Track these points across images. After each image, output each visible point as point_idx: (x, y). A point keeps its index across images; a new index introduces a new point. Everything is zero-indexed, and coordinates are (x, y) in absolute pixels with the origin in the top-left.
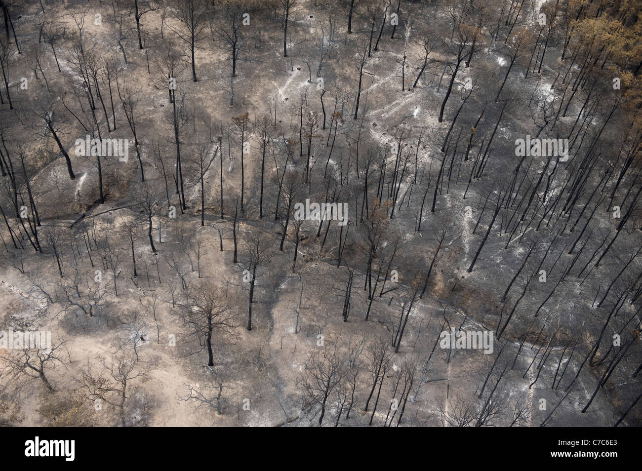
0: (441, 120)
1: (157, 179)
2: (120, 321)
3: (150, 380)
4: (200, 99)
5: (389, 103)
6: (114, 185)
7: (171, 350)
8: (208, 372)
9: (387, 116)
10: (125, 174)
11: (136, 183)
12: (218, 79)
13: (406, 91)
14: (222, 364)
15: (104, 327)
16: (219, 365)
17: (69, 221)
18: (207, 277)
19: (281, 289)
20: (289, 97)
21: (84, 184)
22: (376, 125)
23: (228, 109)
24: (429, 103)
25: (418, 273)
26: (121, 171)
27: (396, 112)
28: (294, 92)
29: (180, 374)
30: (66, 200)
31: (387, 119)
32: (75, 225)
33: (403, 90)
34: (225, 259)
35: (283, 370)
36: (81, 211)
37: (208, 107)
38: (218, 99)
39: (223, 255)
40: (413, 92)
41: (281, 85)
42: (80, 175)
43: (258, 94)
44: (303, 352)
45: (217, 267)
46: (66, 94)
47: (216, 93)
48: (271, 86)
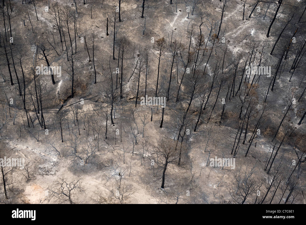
0: (268, 36)
1: (104, 82)
2: (104, 165)
3: (129, 198)
4: (124, 32)
5: (236, 28)
6: (78, 86)
7: (137, 181)
8: (162, 192)
9: (235, 36)
10: (84, 80)
11: (91, 84)
12: (133, 20)
13: (245, 20)
14: (168, 186)
15: (95, 169)
16: (167, 187)
17: (55, 109)
18: (147, 137)
19: (190, 141)
20: (177, 28)
21: (61, 87)
22: (230, 41)
23: (142, 37)
24: (260, 27)
25: (267, 127)
26: (82, 78)
27: (241, 33)
28: (180, 25)
29: (146, 194)
30: (52, 97)
31: (236, 38)
32: (59, 112)
33: (243, 19)
34: (154, 126)
35: (204, 188)
36: (60, 103)
37: (130, 37)
38: (135, 31)
39: (153, 124)
40: (249, 20)
41: (171, 21)
42: (58, 82)
43: (158, 27)
44: (213, 177)
45: (151, 131)
46: (43, 34)
47: (133, 28)
48: (165, 22)
